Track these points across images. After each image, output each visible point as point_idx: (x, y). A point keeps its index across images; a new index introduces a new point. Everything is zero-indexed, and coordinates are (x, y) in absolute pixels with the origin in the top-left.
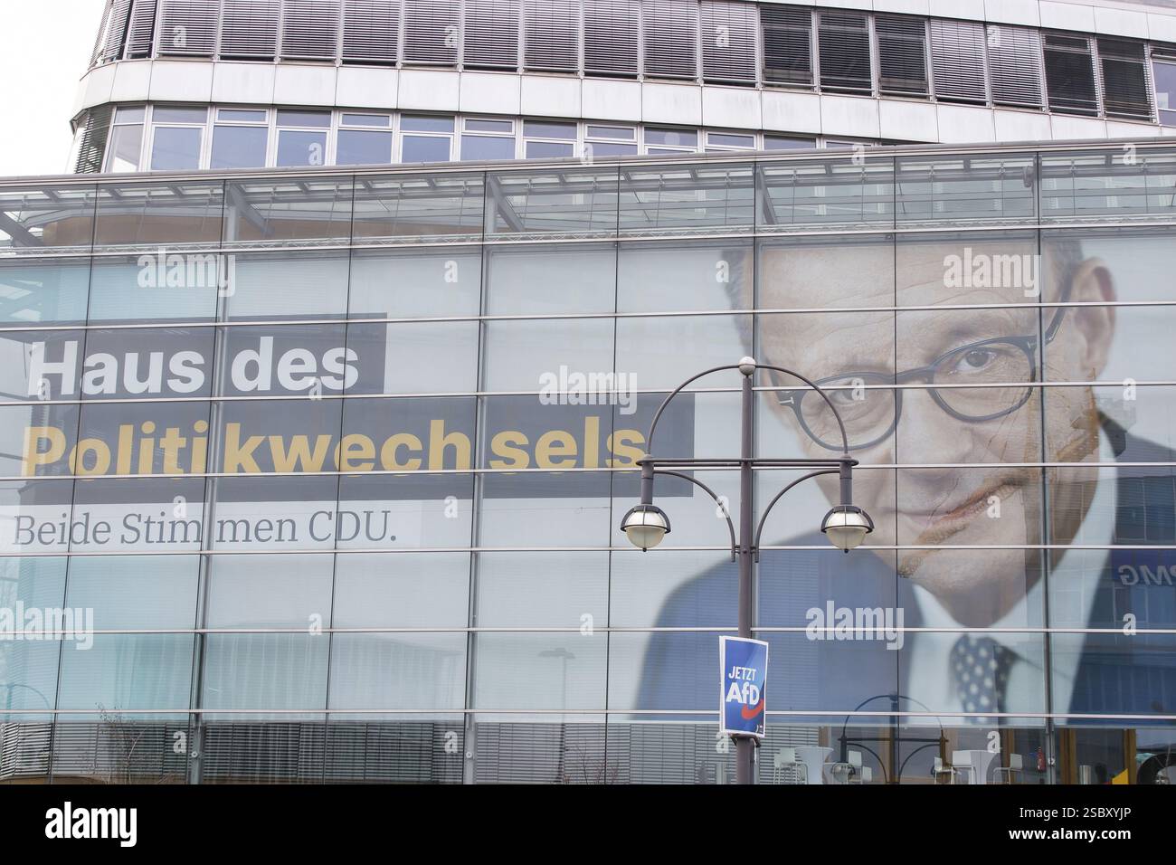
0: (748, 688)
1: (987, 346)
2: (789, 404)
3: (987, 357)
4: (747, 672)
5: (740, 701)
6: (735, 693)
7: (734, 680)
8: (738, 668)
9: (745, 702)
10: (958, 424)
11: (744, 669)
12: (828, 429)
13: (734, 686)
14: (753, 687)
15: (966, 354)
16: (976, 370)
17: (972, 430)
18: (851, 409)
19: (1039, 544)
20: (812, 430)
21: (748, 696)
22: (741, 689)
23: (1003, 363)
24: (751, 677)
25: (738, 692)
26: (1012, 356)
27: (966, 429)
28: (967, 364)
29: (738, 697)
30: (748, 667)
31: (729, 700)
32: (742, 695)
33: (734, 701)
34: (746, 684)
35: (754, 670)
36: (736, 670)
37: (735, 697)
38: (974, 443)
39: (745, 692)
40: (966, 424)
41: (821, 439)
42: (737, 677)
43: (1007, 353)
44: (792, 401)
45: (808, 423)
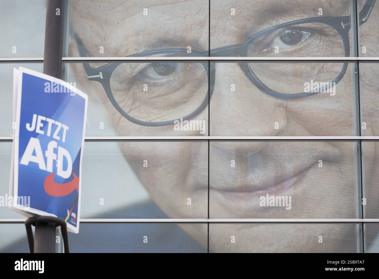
0: (56, 151)
1: (302, 25)
2: (98, 79)
3: (301, 36)
4: (54, 127)
5: (42, 167)
6: (34, 154)
7: (34, 134)
8: (41, 118)
9: (50, 169)
10: (272, 100)
11: (51, 121)
12: (137, 104)
13: (34, 143)
14: (63, 151)
15: (280, 33)
16: (289, 48)
17: (286, 108)
18: (162, 85)
19: (354, 217)
20: (121, 105)
21: (55, 163)
22: (44, 148)
23: (318, 41)
24: (60, 134)
25: (39, 151)
26: (326, 35)
27: (279, 106)
28: (280, 42)
29: (39, 160)
30: (56, 120)
31: (25, 161)
32: (45, 159)
33: (33, 166)
34: (52, 145)
35: (66, 128)
36: (37, 120)
37: (34, 159)
38: (288, 119)
39: (50, 153)
40: (280, 101)
41: (131, 114)
42: (38, 131)
43: (321, 33)
44: (101, 76)
45: (117, 98)
